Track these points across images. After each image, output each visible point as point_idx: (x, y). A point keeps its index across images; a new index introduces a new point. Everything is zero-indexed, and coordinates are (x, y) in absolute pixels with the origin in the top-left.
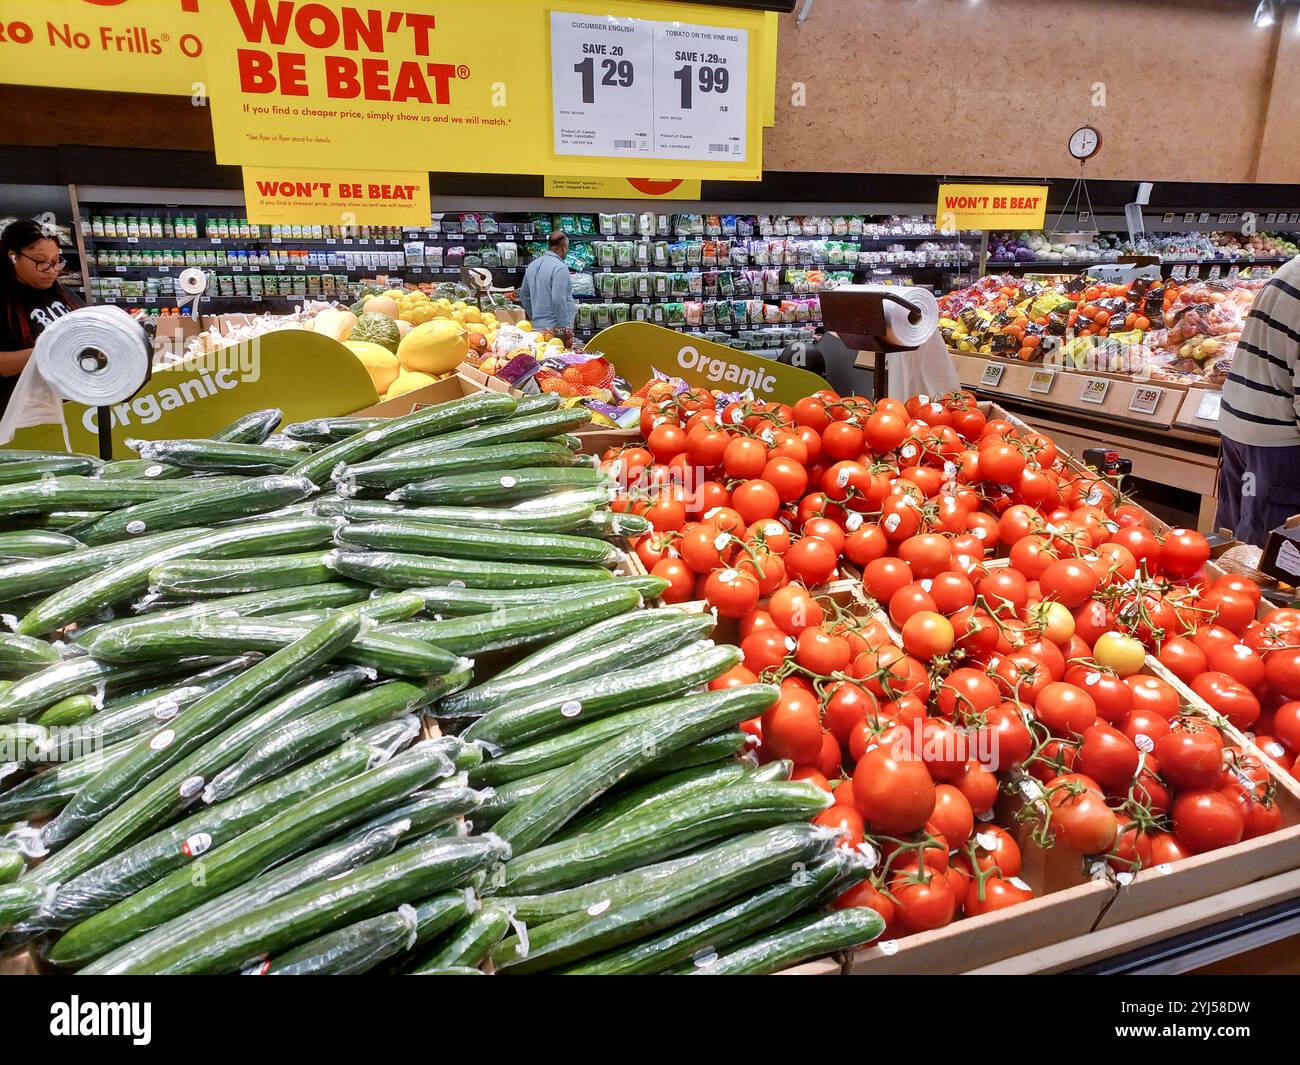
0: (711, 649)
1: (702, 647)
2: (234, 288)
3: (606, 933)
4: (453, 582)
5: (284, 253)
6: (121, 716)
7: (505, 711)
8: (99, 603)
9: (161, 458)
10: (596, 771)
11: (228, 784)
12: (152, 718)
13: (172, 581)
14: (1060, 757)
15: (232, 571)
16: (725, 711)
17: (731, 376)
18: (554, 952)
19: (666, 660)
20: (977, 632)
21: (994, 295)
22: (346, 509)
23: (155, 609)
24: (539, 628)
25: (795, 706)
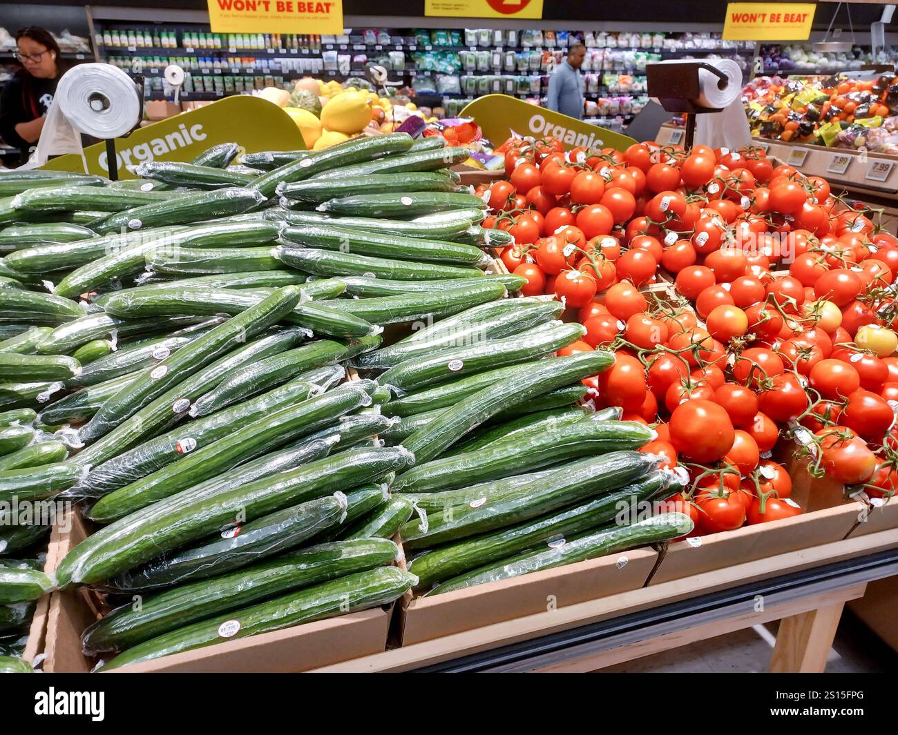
0: (560, 326)
1: (554, 325)
2: (204, 86)
3: (483, 521)
4: (366, 274)
5: (238, 60)
6: (129, 356)
7: (406, 365)
8: (110, 277)
9: (152, 175)
10: (473, 409)
11: (207, 404)
12: (152, 358)
13: (162, 262)
14: (827, 415)
15: (205, 257)
16: (573, 370)
17: (569, 139)
18: (445, 532)
19: (526, 333)
20: (767, 321)
21: (765, 92)
22: (287, 217)
23: (151, 282)
24: (431, 308)
25: (626, 369)
